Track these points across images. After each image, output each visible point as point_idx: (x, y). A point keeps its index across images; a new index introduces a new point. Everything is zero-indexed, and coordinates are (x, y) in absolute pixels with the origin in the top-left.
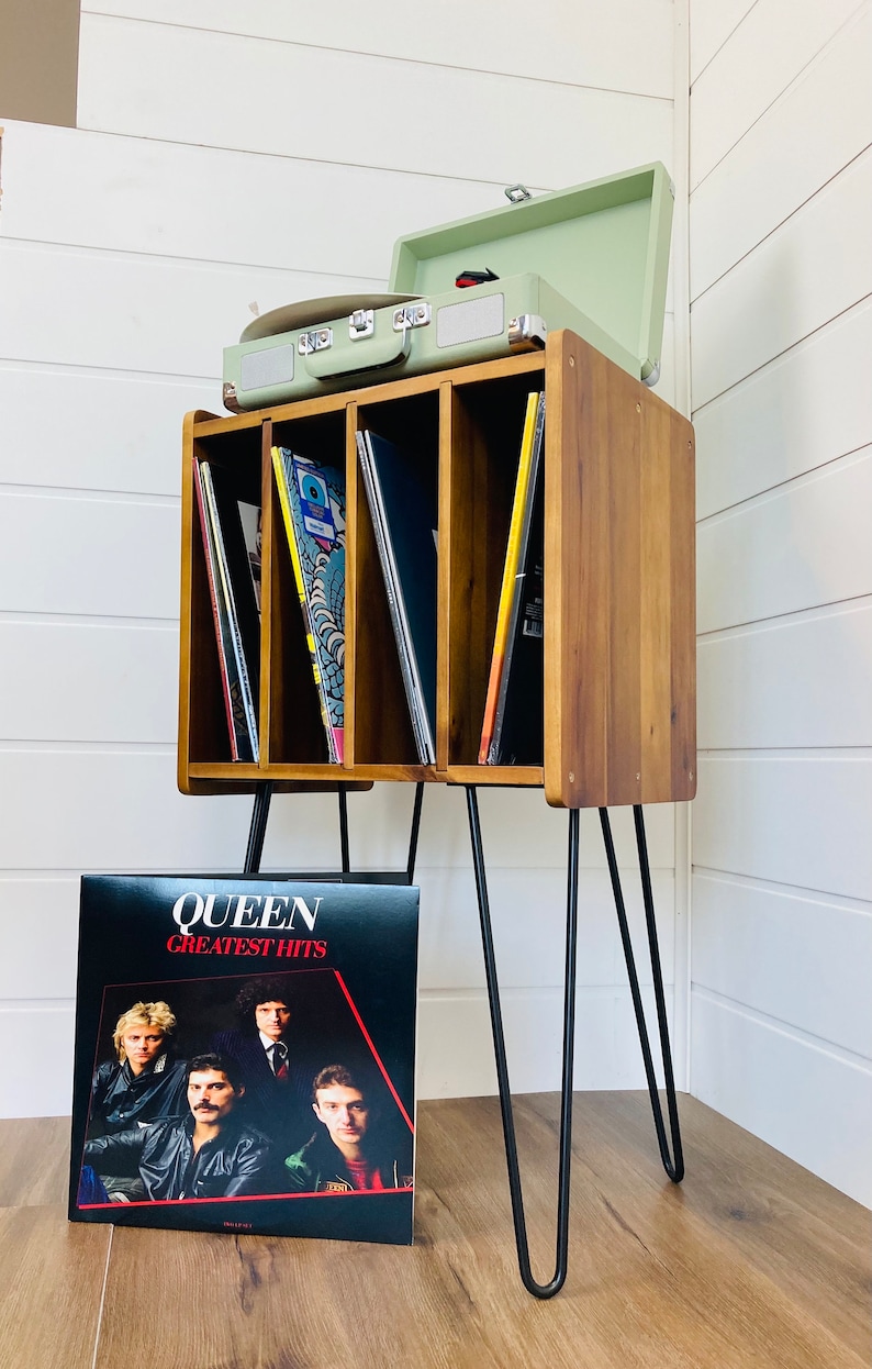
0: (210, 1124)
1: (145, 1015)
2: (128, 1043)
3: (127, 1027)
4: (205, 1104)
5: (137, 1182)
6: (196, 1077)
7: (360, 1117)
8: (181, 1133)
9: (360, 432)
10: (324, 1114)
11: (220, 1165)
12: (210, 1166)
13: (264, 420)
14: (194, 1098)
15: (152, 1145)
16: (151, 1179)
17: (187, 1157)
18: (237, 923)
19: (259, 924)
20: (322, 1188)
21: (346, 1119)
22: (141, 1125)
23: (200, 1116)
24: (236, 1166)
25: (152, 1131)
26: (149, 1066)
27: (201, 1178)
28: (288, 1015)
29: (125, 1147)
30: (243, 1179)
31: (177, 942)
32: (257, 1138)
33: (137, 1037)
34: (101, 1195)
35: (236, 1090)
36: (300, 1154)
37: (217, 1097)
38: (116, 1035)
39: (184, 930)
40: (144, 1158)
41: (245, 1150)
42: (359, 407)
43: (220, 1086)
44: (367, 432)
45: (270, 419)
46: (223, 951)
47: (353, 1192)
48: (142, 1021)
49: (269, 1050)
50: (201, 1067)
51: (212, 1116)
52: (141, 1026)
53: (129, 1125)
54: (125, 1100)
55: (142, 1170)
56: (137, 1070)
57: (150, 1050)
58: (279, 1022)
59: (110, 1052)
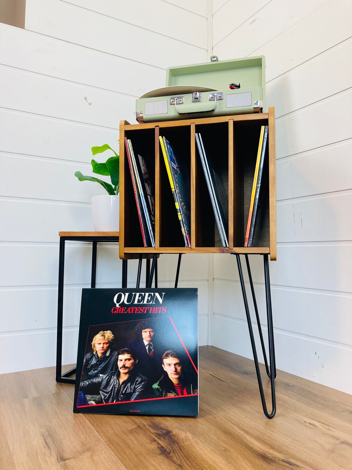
0: (126, 373)
1: (103, 335)
2: (97, 346)
3: (97, 340)
4: (124, 367)
5: (98, 396)
6: (121, 357)
7: (179, 368)
8: (115, 377)
9: (197, 134)
10: (166, 368)
11: (129, 388)
12: (125, 389)
13: (156, 126)
14: (120, 364)
15: (104, 383)
16: (104, 395)
17: (117, 386)
18: (136, 302)
19: (143, 302)
20: (166, 395)
21: (174, 370)
22: (101, 375)
23: (122, 371)
24: (135, 389)
25: (104, 377)
26: (104, 353)
27: (122, 394)
28: (153, 333)
29: (95, 383)
30: (137, 393)
31: (115, 310)
32: (142, 378)
33: (100, 344)
34: (85, 402)
35: (135, 361)
36: (158, 383)
37: (128, 364)
38: (93, 343)
39: (117, 305)
40: (102, 387)
41: (138, 383)
42: (196, 125)
43: (129, 360)
44: (200, 134)
45: (158, 126)
46: (131, 312)
47: (177, 396)
48: (102, 338)
49: (147, 346)
50: (123, 353)
51: (126, 371)
52: (102, 339)
53: (96, 376)
54: (95, 366)
55: (101, 392)
56: (100, 355)
57: (105, 348)
58: (150, 336)
59: (90, 349)
